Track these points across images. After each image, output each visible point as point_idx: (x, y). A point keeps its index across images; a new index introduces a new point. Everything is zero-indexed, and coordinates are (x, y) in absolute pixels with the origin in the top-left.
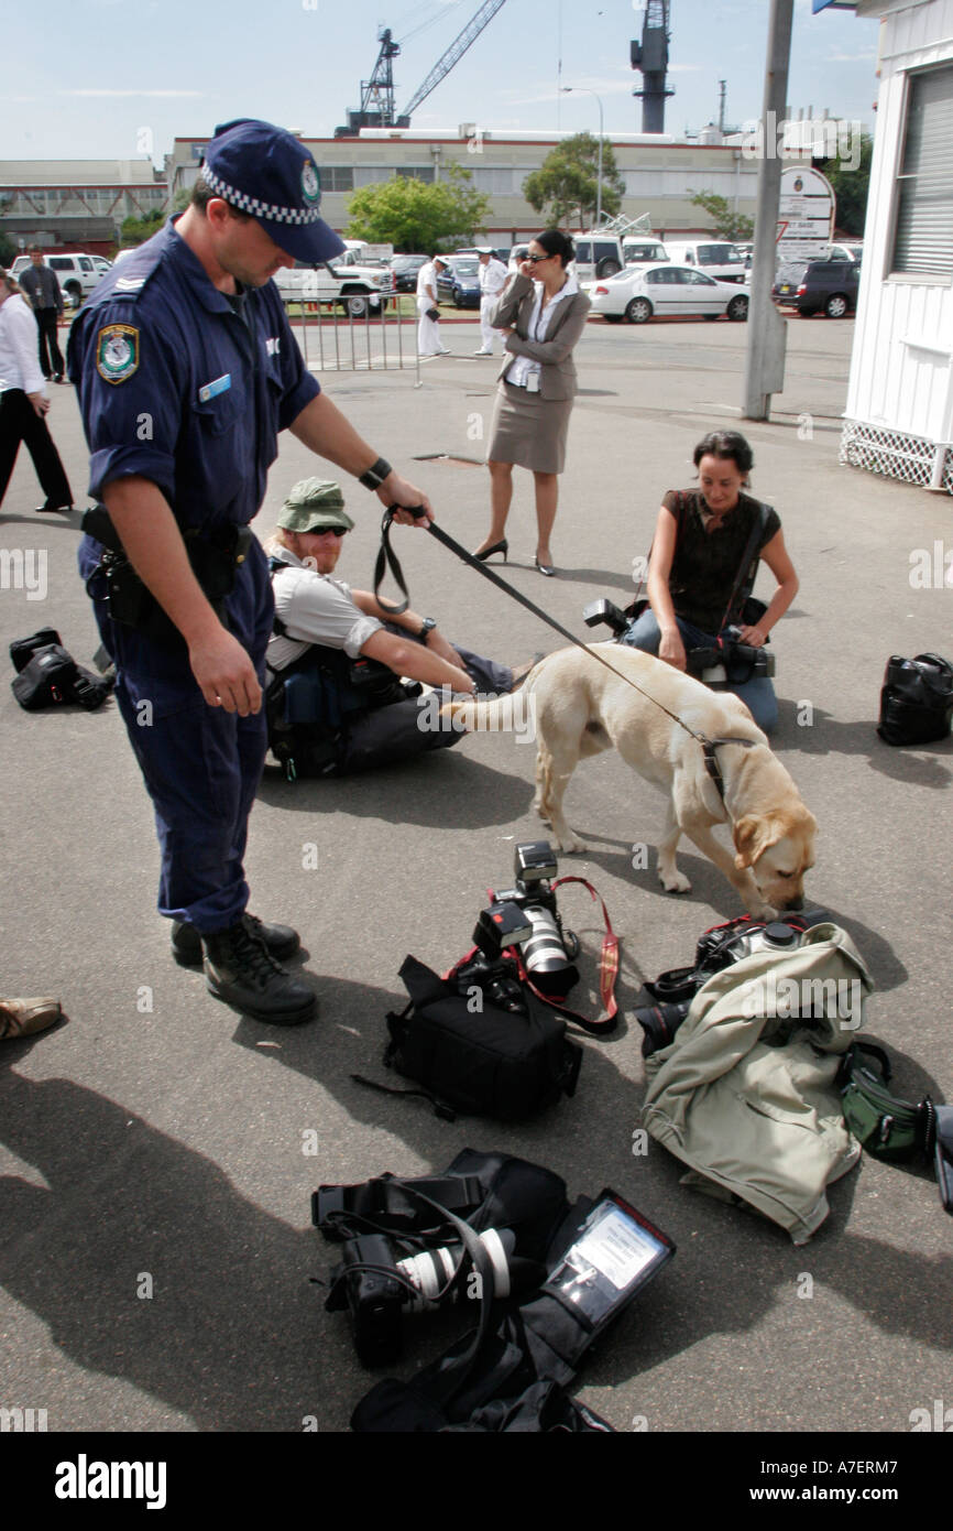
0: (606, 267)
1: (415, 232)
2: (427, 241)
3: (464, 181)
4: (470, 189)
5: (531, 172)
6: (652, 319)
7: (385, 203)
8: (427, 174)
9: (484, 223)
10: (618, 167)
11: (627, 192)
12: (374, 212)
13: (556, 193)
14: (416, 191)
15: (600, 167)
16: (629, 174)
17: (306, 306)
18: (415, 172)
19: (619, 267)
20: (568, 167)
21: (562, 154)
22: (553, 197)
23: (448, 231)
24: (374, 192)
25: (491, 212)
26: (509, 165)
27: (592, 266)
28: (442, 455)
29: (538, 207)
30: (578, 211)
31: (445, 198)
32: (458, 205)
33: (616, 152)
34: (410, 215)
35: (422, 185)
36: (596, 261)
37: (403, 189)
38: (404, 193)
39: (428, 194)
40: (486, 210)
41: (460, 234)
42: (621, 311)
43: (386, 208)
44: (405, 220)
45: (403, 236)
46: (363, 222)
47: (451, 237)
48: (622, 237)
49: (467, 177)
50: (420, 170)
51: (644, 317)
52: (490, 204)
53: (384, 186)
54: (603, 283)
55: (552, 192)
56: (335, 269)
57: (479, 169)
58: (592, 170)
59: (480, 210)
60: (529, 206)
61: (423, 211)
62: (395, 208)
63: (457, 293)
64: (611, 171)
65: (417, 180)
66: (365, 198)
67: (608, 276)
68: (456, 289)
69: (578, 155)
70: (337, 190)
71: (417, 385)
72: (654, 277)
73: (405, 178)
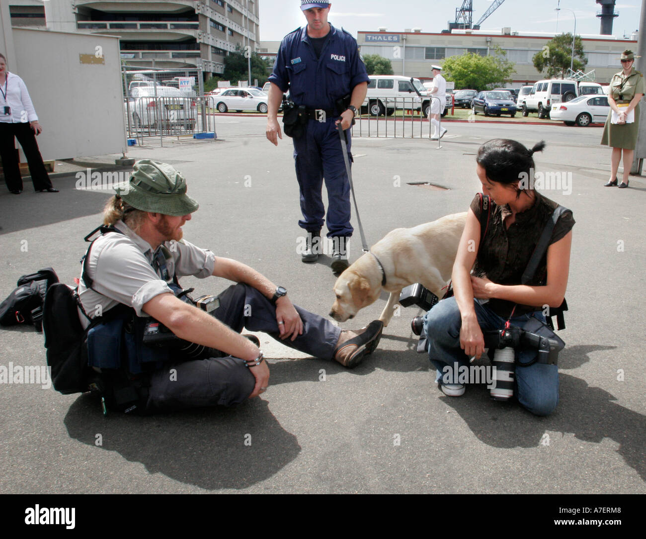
0: (567, 97)
1: (474, 80)
2: (481, 85)
3: (502, 56)
4: (505, 60)
5: (538, 52)
6: (590, 124)
7: (459, 65)
8: (483, 52)
9: (511, 77)
10: (584, 51)
11: (588, 63)
12: (454, 70)
13: (550, 63)
14: (476, 60)
15: (573, 50)
16: (590, 54)
17: (406, 112)
18: (477, 51)
19: (575, 96)
20: (557, 50)
21: (554, 42)
22: (548, 65)
23: (492, 81)
24: (455, 60)
25: (515, 72)
26: (527, 49)
27: (561, 96)
28: (427, 183)
29: (540, 70)
30: (561, 72)
31: (491, 63)
32: (498, 68)
33: (584, 43)
34: (472, 72)
35: (480, 57)
36: (563, 94)
37: (470, 59)
38: (470, 61)
39: (482, 61)
40: (513, 70)
41: (498, 82)
42: (574, 119)
43: (460, 68)
44: (470, 74)
45: (467, 82)
46: (448, 74)
47: (493, 83)
48: (579, 82)
49: (504, 54)
50: (480, 50)
51: (586, 124)
52: (515, 68)
53: (460, 57)
54: (565, 104)
55: (548, 62)
56: (420, 92)
57: (509, 50)
58: (569, 52)
59: (509, 71)
60: (535, 69)
61: (479, 70)
62: (465, 68)
63: (486, 108)
64: (580, 52)
65: (478, 54)
66: (450, 62)
67: (568, 101)
68: (485, 106)
69: (563, 44)
70: (437, 59)
71: (438, 148)
72: (593, 102)
73: (471, 53)
